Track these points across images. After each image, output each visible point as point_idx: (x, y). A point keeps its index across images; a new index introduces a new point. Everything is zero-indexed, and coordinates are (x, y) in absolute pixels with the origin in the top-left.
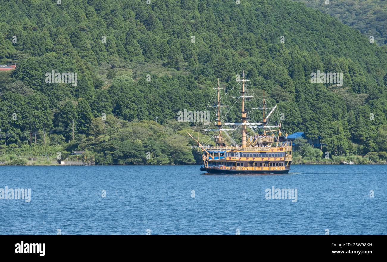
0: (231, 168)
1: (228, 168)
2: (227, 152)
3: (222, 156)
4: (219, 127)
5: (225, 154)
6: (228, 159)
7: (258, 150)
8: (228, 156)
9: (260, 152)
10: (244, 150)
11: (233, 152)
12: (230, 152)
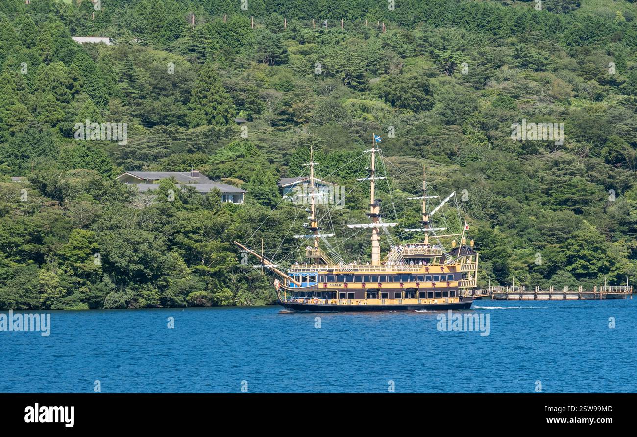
0: (327, 303)
1: (322, 302)
2: (319, 275)
3: (312, 281)
4: (312, 230)
5: (316, 277)
6: (321, 286)
7: (393, 270)
8: (323, 281)
9: (398, 274)
10: (355, 270)
11: (332, 274)
12: (326, 275)
